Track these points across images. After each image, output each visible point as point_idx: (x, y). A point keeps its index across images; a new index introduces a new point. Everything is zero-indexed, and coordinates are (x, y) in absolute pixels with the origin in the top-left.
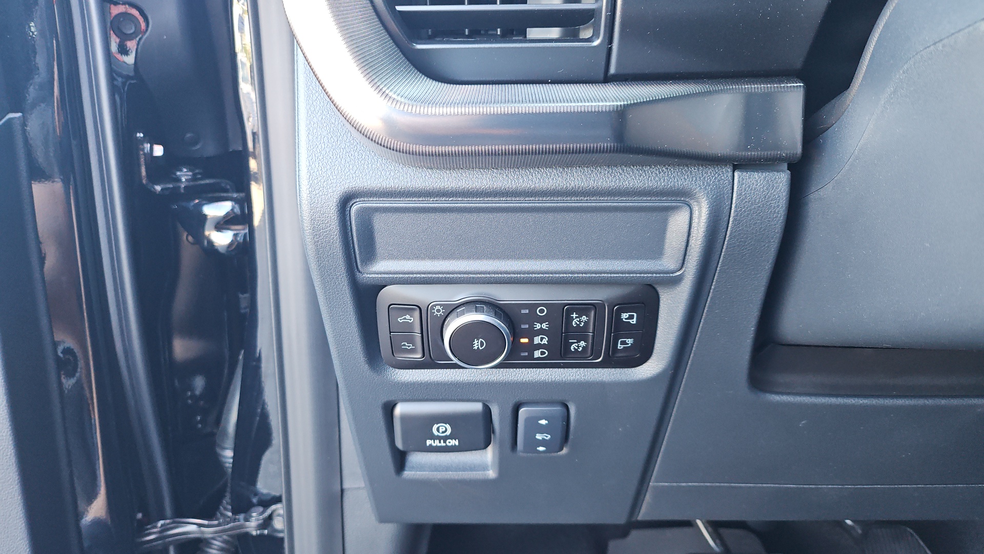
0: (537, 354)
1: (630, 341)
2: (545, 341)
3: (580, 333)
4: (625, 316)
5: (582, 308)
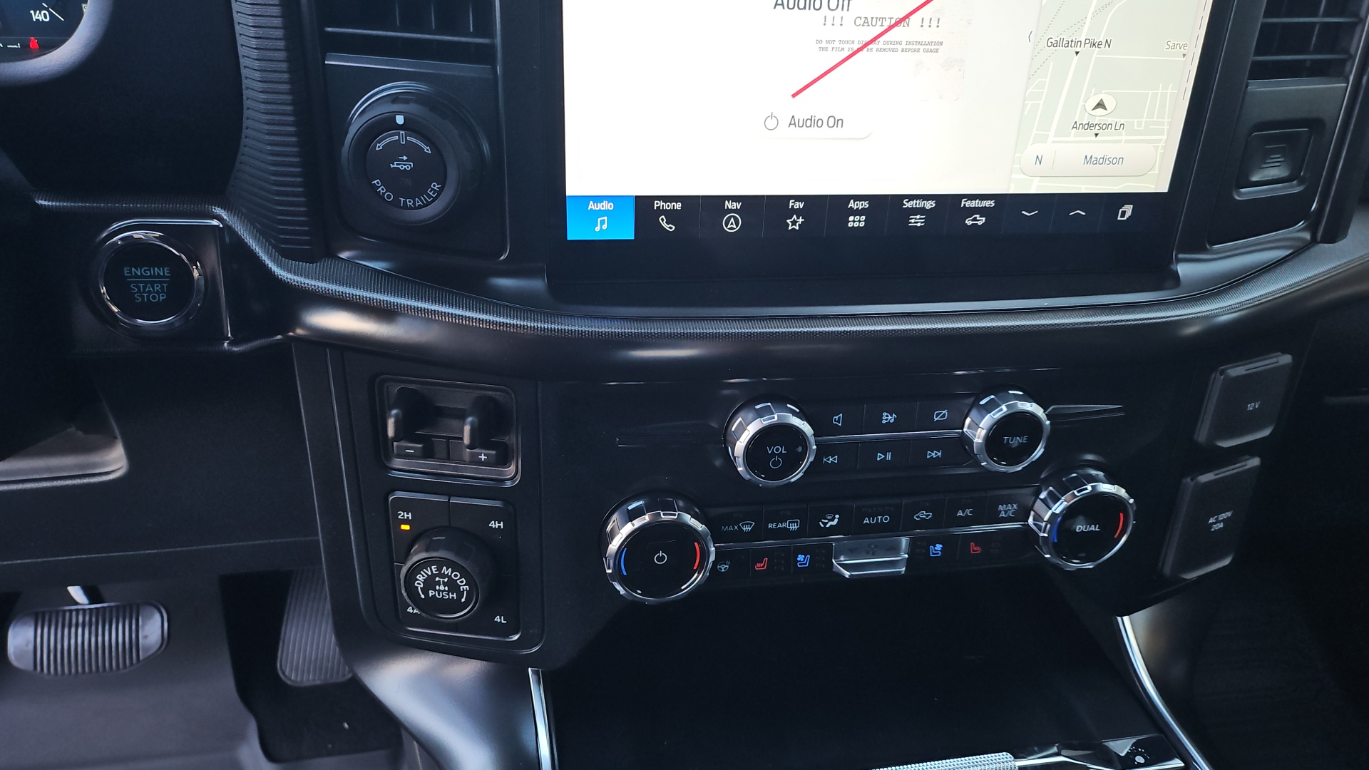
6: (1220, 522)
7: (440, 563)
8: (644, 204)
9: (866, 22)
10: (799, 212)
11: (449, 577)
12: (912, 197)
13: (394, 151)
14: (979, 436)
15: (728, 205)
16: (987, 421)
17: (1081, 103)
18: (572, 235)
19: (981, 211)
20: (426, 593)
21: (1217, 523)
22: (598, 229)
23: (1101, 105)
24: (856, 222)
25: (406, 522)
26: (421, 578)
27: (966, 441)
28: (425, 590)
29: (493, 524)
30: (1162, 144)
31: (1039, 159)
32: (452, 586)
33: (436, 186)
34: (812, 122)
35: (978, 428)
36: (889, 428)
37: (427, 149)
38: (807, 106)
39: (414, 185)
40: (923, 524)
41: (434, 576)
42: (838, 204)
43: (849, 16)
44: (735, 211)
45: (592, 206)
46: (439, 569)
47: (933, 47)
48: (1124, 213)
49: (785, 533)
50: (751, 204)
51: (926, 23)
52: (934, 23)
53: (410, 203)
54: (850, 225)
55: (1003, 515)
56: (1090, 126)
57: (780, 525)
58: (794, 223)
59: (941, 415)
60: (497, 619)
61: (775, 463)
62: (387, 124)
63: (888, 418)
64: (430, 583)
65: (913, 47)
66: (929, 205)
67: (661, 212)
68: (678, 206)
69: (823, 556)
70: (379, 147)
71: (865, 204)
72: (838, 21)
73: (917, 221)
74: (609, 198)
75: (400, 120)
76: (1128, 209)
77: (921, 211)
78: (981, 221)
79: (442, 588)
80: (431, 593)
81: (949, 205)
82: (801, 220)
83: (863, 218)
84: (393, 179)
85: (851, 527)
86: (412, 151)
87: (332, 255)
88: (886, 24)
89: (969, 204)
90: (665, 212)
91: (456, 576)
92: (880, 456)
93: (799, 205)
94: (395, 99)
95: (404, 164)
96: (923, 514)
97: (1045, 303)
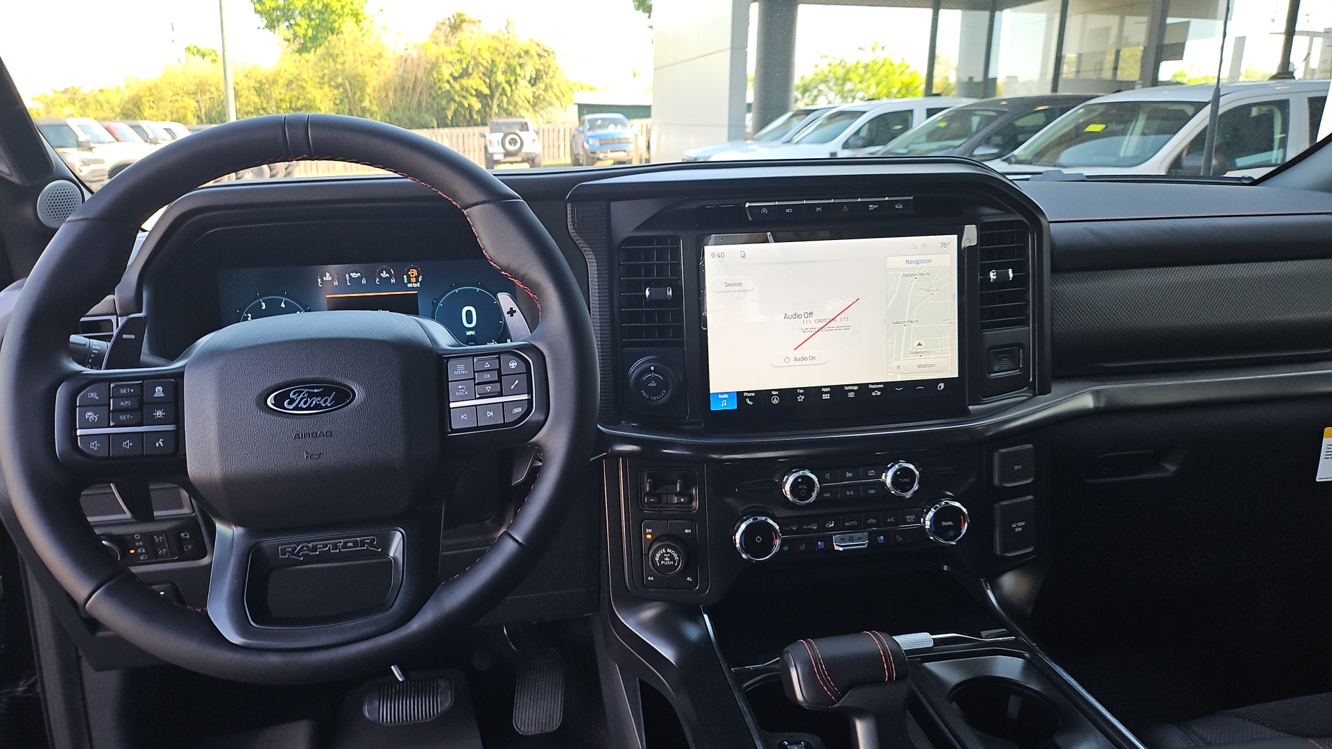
0: (142, 558)
1: (190, 547)
2: (144, 551)
3: (162, 546)
4: (182, 535)
5: (159, 533)
6: (1019, 527)
7: (666, 547)
8: (740, 395)
9: (819, 321)
10: (802, 394)
11: (670, 553)
12: (847, 385)
13: (649, 380)
14: (889, 481)
15: (773, 393)
16: (890, 473)
17: (911, 344)
18: (713, 408)
19: (878, 389)
20: (660, 563)
21: (1018, 527)
22: (722, 405)
23: (919, 344)
24: (826, 397)
25: (649, 533)
26: (658, 555)
27: (884, 483)
28: (660, 562)
29: (686, 531)
30: (950, 358)
31: (899, 367)
32: (672, 558)
33: (664, 391)
34: (804, 359)
35: (888, 478)
36: (849, 479)
37: (661, 378)
38: (800, 353)
39: (656, 391)
40: (872, 525)
41: (664, 553)
42: (818, 390)
43: (812, 320)
44: (776, 395)
45: (720, 396)
46: (666, 550)
47: (847, 328)
48: (940, 387)
49: (811, 531)
50: (782, 392)
51: (843, 319)
52: (846, 319)
53: (655, 398)
54: (824, 398)
55: (908, 521)
56: (917, 353)
57: (809, 527)
58: (800, 398)
59: (871, 473)
60: (688, 579)
61: (803, 493)
62: (648, 371)
63: (849, 475)
64: (662, 558)
65: (839, 328)
66: (856, 388)
67: (747, 397)
68: (753, 394)
69: (829, 541)
70: (644, 379)
71: (829, 389)
72: (808, 322)
73: (851, 395)
74: (726, 393)
75: (652, 368)
76: (942, 385)
77: (853, 391)
78: (879, 393)
79: (667, 559)
80: (662, 562)
81: (864, 388)
82: (803, 397)
83: (829, 395)
84: (649, 390)
85: (839, 528)
86: (656, 379)
87: (620, 422)
88: (827, 322)
89: (872, 387)
90: (748, 397)
91: (673, 553)
92: (848, 493)
93: (802, 391)
94: (649, 361)
95: (653, 384)
96: (872, 521)
97: (910, 424)
